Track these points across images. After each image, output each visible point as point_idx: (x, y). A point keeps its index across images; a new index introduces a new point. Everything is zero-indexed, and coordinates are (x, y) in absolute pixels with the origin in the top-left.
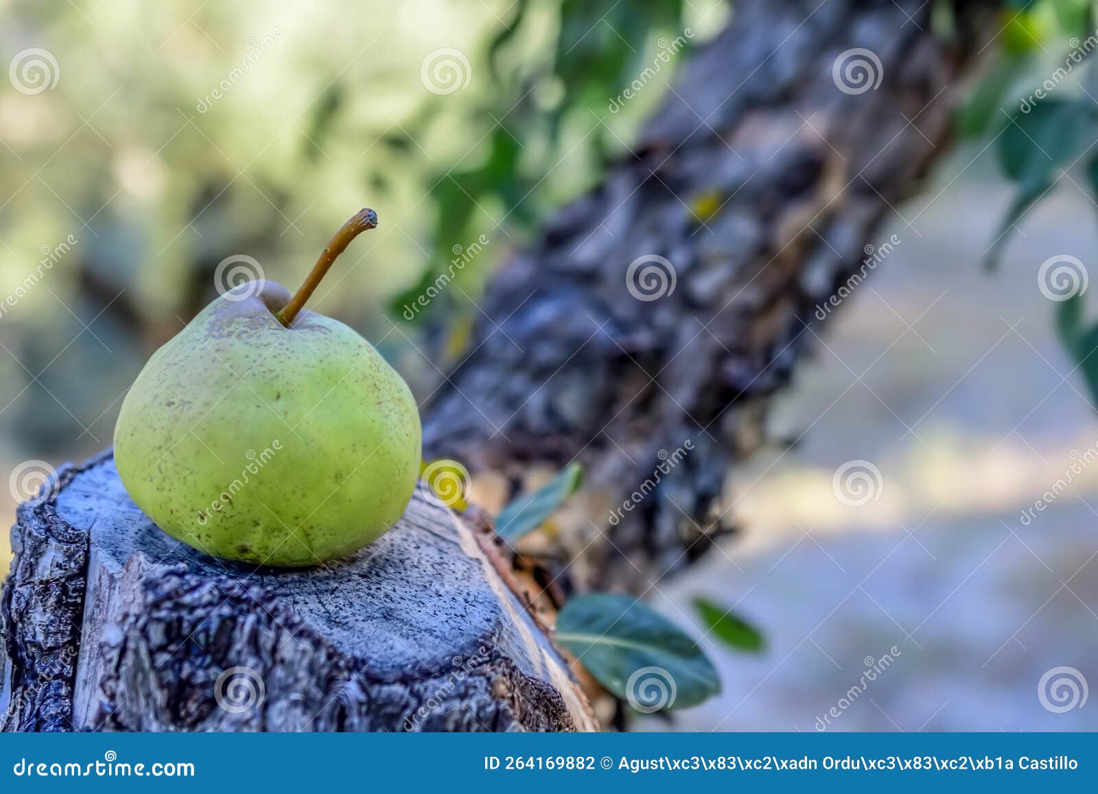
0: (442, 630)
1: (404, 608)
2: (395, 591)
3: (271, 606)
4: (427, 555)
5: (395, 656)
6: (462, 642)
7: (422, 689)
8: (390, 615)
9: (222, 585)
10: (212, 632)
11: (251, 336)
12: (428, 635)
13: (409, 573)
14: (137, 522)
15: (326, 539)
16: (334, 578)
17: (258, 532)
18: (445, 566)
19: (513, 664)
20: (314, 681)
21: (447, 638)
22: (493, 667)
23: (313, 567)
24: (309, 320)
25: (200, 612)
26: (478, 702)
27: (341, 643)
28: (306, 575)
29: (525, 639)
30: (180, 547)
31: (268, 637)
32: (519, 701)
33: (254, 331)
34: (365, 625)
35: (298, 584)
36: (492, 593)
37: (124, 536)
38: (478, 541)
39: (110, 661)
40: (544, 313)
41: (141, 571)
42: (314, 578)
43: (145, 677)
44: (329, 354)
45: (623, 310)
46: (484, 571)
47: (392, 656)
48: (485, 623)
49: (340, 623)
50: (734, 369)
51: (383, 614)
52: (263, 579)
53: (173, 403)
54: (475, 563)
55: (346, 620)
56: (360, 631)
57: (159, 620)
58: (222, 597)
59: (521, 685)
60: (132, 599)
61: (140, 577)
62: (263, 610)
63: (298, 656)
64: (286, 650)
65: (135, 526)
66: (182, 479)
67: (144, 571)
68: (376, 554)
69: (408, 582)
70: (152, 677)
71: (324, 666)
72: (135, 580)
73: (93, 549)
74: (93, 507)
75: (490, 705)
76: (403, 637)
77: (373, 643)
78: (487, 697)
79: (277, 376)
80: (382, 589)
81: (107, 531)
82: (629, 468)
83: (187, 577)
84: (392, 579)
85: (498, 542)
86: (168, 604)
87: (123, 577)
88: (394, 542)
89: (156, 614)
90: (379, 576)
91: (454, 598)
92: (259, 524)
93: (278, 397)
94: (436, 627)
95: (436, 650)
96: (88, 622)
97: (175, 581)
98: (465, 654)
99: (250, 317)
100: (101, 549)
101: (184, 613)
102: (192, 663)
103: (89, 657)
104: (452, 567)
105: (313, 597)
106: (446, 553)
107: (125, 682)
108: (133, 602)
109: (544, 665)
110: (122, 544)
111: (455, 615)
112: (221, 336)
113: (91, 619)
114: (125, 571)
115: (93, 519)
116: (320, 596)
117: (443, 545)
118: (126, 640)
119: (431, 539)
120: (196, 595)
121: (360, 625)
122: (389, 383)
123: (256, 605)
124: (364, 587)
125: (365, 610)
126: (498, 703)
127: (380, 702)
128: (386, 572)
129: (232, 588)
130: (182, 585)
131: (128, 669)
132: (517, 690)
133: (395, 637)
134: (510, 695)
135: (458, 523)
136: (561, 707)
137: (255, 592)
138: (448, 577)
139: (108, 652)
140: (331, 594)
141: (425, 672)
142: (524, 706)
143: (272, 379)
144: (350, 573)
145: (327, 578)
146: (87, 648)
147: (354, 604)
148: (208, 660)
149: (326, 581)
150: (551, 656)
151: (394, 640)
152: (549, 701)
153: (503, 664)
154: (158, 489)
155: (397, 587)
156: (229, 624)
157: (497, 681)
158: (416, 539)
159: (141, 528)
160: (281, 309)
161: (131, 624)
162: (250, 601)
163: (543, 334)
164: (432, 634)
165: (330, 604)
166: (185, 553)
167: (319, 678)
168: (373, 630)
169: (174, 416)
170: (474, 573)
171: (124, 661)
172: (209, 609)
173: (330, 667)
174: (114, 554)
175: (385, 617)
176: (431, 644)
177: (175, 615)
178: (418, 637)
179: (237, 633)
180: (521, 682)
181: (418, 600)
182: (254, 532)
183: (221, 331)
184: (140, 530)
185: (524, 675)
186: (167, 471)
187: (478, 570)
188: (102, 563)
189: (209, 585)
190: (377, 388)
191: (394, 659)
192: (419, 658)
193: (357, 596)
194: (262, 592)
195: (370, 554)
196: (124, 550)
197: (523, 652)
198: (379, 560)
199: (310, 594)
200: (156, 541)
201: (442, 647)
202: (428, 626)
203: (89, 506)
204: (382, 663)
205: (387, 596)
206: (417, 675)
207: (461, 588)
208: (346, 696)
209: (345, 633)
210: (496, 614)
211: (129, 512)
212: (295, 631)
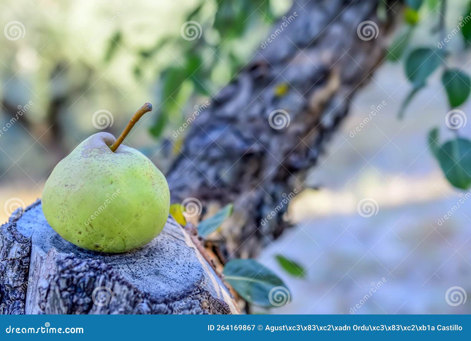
0: (180, 279)
1: (163, 270)
2: (159, 262)
3: (110, 272)
4: (172, 246)
5: (161, 291)
6: (188, 284)
7: (173, 306)
8: (158, 273)
9: (90, 263)
10: (86, 283)
11: (100, 157)
12: (174, 281)
13: (165, 254)
14: (51, 233)
15: (132, 242)
16: (134, 257)
17: (103, 239)
18: (179, 251)
19: (209, 294)
20: (129, 303)
21: (182, 283)
22: (201, 296)
23: (125, 253)
24: (123, 149)
25: (81, 274)
26: (196, 311)
27: (139, 286)
28: (122, 256)
29: (213, 282)
30: (69, 244)
31: (109, 285)
32: (212, 309)
33: (101, 155)
34: (148, 277)
35: (119, 260)
36: (199, 262)
37: (45, 240)
38: (192, 239)
39: (43, 294)
40: (214, 136)
41: (54, 256)
42: (126, 257)
43: (58, 301)
44: (132, 164)
45: (247, 134)
46: (196, 253)
47: (159, 291)
48: (197, 276)
49: (138, 277)
50: (293, 159)
51: (155, 273)
52: (104, 258)
53: (68, 185)
54: (191, 249)
55: (140, 276)
56: (146, 280)
57: (64, 278)
58: (90, 268)
59: (213, 302)
60: (51, 268)
61: (54, 258)
62: (107, 273)
63: (122, 292)
64: (117, 290)
65: (50, 235)
66: (72, 218)
67: (56, 256)
68: (151, 246)
69: (164, 258)
70: (61, 301)
71: (133, 297)
72: (52, 259)
73: (33, 246)
74: (32, 227)
75: (201, 312)
76: (164, 282)
77: (152, 286)
78: (200, 309)
79: (111, 174)
80: (154, 261)
81: (39, 237)
82: (250, 201)
83: (75, 259)
84: (158, 257)
85: (200, 239)
86: (68, 271)
87: (47, 258)
88: (158, 241)
89: (62, 275)
90: (153, 256)
91: (184, 265)
92: (104, 236)
93: (112, 183)
94: (177, 278)
95: (178, 288)
96: (31, 276)
97: (70, 261)
98: (190, 290)
99: (99, 149)
100: (36, 245)
101: (74, 275)
102: (78, 296)
103: (32, 291)
104: (183, 252)
105: (126, 265)
106: (180, 245)
107: (49, 303)
108: (51, 269)
109: (221, 293)
110: (45, 243)
111: (185, 272)
112: (87, 157)
113: (33, 275)
114: (48, 256)
115: (32, 232)
116: (129, 265)
117: (178, 242)
118: (50, 286)
119: (173, 239)
120: (79, 267)
121: (146, 278)
122: (157, 176)
123: (104, 271)
124: (146, 261)
125: (147, 271)
126: (204, 311)
127: (156, 311)
128: (155, 254)
129: (94, 264)
130: (73, 263)
131: (51, 298)
132: (211, 305)
133: (160, 283)
134: (208, 307)
135: (183, 231)
136: (229, 310)
137: (104, 265)
138: (181, 256)
139: (42, 291)
140: (133, 264)
141: (174, 298)
142: (214, 311)
143: (109, 175)
144: (140, 255)
145: (131, 257)
146: (31, 287)
147: (143, 268)
148: (85, 294)
149: (131, 259)
150: (223, 288)
151: (160, 284)
152: (224, 308)
153: (206, 294)
154: (61, 221)
155: (160, 261)
156: (93, 280)
157: (203, 301)
158: (167, 239)
159: (52, 236)
160: (112, 145)
161: (52, 279)
162: (102, 269)
163: (214, 145)
164: (175, 281)
165: (133, 268)
166: (71, 247)
167: (131, 302)
168: (152, 280)
169: (68, 191)
170: (192, 254)
171: (49, 295)
172: (85, 273)
173: (135, 297)
174: (42, 248)
175: (156, 274)
176: (175, 286)
177: (70, 276)
178: (170, 282)
179: (96, 283)
180: (213, 301)
181: (169, 266)
182: (102, 239)
183: (87, 155)
184: (52, 237)
185: (214, 298)
186: (65, 214)
187: (193, 253)
188: (38, 252)
189: (84, 263)
190: (152, 178)
191: (160, 292)
192: (171, 292)
193: (144, 265)
194: (106, 266)
195: (148, 246)
196: (46, 246)
197: (212, 287)
198: (152, 248)
199: (124, 264)
200: (59, 241)
201: (180, 287)
202: (174, 278)
203: (30, 227)
204: (156, 294)
205: (156, 265)
206: (171, 300)
207: (186, 261)
208: (142, 309)
209: (140, 281)
210: (202, 272)
211: (47, 229)
212: (120, 282)
